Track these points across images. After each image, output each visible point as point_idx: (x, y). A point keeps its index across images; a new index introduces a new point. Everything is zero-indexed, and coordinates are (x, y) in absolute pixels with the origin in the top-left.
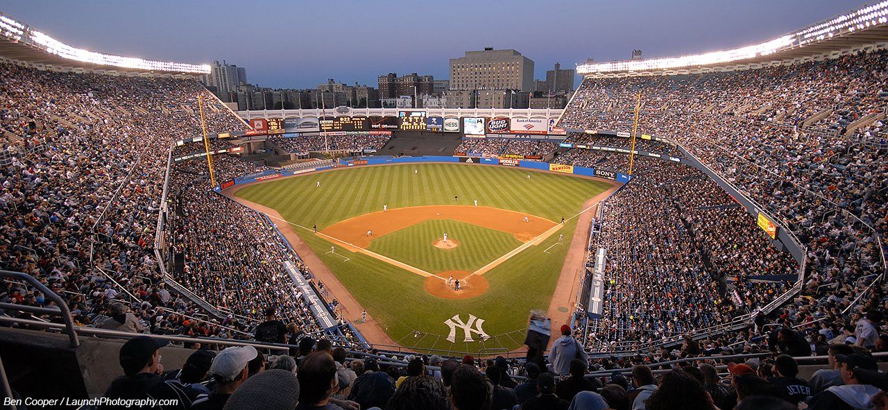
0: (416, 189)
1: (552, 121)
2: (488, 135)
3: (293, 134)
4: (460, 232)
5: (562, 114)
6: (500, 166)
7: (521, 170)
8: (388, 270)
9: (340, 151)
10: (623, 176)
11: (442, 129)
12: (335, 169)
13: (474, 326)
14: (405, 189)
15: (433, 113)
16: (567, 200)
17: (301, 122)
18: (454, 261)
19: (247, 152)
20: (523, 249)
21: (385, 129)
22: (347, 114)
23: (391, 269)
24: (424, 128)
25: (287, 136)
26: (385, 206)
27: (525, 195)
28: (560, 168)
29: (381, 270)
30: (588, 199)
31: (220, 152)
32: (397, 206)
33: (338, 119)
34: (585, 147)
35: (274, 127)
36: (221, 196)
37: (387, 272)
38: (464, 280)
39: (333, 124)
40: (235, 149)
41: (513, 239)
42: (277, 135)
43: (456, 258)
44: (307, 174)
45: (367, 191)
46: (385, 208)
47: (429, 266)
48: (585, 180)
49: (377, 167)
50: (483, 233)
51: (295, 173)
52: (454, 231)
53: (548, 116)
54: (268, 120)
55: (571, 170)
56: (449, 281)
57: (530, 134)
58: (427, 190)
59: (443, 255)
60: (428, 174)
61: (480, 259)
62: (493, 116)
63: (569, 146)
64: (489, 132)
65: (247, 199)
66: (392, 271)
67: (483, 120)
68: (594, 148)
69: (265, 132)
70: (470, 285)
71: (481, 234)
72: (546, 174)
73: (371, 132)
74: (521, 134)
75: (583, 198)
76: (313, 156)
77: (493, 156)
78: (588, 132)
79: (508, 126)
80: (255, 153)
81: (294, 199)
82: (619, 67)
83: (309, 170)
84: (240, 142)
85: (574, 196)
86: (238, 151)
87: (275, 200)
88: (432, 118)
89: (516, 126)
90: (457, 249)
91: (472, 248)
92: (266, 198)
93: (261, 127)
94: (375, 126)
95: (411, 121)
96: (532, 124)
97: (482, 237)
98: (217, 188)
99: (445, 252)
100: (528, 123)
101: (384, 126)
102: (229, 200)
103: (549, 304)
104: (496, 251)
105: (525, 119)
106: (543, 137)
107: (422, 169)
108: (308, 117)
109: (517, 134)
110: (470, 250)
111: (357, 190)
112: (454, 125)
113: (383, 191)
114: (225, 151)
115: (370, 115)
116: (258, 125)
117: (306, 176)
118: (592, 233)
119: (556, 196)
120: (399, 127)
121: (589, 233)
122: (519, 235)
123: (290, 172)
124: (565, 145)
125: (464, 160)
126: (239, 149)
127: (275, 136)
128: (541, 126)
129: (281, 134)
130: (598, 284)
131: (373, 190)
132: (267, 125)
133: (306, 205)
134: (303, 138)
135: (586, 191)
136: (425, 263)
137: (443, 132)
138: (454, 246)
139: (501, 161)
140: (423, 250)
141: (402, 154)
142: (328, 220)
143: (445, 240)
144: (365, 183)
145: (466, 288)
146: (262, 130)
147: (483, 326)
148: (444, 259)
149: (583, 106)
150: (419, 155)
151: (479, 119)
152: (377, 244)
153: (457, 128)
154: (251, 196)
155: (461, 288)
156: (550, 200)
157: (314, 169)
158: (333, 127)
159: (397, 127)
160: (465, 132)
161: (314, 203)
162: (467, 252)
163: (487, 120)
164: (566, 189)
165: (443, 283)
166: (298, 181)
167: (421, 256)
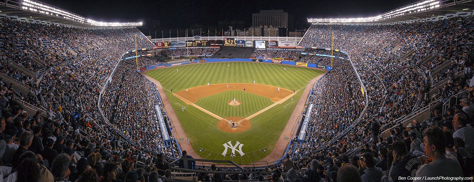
0: (227, 75)
1: (298, 43)
2: (267, 49)
3: (174, 48)
4: (243, 97)
5: (302, 39)
6: (272, 63)
7: (282, 65)
8: (202, 115)
9: (194, 56)
10: (329, 67)
11: (245, 46)
12: (190, 64)
13: (237, 148)
14: (222, 74)
15: (240, 38)
16: (302, 80)
17: (178, 43)
18: (236, 112)
19: (154, 55)
20: (273, 106)
21: (217, 46)
22: (199, 39)
23: (204, 115)
24: (236, 45)
25: (171, 49)
26: (208, 83)
27: (281, 77)
28: (301, 64)
29: (199, 114)
30: (312, 79)
31: (142, 56)
32: (215, 83)
33: (195, 41)
34: (313, 54)
35: (166, 45)
36: (140, 74)
37: (201, 116)
38: (239, 122)
39: (192, 43)
40: (148, 55)
41: (269, 101)
42: (167, 48)
43: (238, 110)
44: (177, 66)
45: (202, 75)
46: (208, 84)
47: (223, 114)
48: (312, 69)
49: (211, 63)
50: (255, 98)
51: (172, 65)
52: (240, 97)
53: (296, 40)
54: (164, 42)
55: (306, 65)
56: (230, 122)
57: (288, 48)
58: (232, 75)
59: (231, 108)
60: (235, 67)
61: (250, 111)
62: (269, 40)
63: (305, 54)
64: (268, 47)
65: (149, 76)
66: (204, 116)
67: (265, 42)
68: (317, 55)
69: (162, 47)
70: (241, 126)
71: (254, 98)
72: (294, 67)
73: (210, 47)
74: (283, 48)
75: (309, 79)
76: (182, 58)
77: (269, 58)
78: (313, 48)
79: (277, 45)
80: (157, 56)
81: (168, 77)
82: (325, 20)
83: (178, 64)
84: (151, 52)
85: (305, 78)
86: (150, 55)
87: (160, 77)
88: (240, 40)
89: (281, 45)
90: (239, 105)
91: (247, 106)
92: (157, 76)
93: (161, 45)
94: (212, 44)
95: (229, 42)
96: (288, 43)
97: (254, 100)
98: (139, 71)
99: (233, 107)
100: (287, 43)
101: (216, 44)
102: (142, 76)
103: (280, 136)
104: (259, 107)
105: (285, 42)
106: (294, 50)
107: (233, 65)
108: (181, 41)
109: (281, 48)
110: (246, 106)
111: (198, 74)
112: (250, 44)
113: (210, 75)
114: (144, 55)
115: (210, 39)
116: (160, 44)
117: (176, 67)
118: (309, 96)
119: (297, 78)
120: (223, 45)
121: (308, 96)
122: (273, 98)
123: (170, 65)
124: (303, 54)
125: (255, 60)
126: (150, 54)
127: (166, 49)
128: (293, 45)
129: (169, 48)
130: (306, 123)
131: (205, 75)
132: (163, 45)
133: (173, 80)
134: (178, 50)
135: (311, 75)
136: (221, 112)
137: (245, 47)
138: (238, 104)
139: (273, 61)
140: (222, 106)
141: (224, 58)
142: (180, 88)
143: (234, 101)
144: (202, 71)
145: (239, 127)
146: (161, 46)
147: (243, 148)
148: (231, 111)
149: (311, 36)
150: (232, 58)
151: (263, 41)
152: (200, 102)
153: (252, 45)
154: (151, 75)
155: (236, 127)
156: (293, 80)
157: (181, 64)
158: (192, 45)
159: (222, 45)
160: (256, 47)
161: (177, 80)
162: (244, 107)
163: (267, 42)
164: (303, 74)
165: (227, 123)
166: (172, 69)
167: (220, 109)
